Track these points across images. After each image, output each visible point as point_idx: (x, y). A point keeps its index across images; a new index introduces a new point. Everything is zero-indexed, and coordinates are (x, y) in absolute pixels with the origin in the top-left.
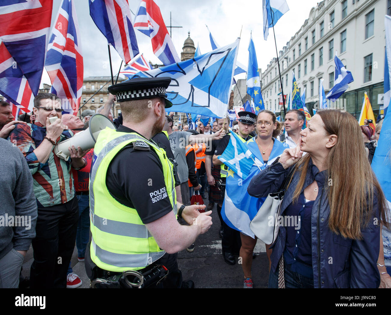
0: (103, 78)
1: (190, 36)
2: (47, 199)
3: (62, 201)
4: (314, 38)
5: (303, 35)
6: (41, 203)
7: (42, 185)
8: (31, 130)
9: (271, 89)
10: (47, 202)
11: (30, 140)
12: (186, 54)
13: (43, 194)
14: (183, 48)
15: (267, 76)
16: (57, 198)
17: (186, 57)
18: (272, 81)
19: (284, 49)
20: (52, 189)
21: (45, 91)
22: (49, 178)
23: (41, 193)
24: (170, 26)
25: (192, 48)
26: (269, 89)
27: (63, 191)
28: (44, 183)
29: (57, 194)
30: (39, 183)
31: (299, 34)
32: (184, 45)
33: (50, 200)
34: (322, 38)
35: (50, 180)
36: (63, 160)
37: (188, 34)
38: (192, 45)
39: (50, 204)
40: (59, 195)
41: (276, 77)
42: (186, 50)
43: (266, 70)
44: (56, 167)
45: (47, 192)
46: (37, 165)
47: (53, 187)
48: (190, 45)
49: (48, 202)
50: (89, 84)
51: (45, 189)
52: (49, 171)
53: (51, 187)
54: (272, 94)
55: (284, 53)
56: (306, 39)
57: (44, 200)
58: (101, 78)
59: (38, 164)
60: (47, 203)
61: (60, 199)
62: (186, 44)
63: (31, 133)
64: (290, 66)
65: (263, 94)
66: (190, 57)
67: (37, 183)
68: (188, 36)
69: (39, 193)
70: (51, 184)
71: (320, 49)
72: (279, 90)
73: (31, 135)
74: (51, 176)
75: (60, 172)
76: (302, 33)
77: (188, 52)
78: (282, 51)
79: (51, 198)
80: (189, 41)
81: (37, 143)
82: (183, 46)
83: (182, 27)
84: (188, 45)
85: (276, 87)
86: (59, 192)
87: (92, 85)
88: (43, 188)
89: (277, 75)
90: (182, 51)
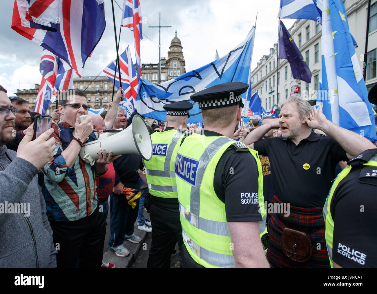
0: (91, 78)
1: (177, 36)
2: (73, 212)
3: (87, 213)
4: (308, 34)
5: (296, 31)
6: (66, 216)
7: (68, 194)
8: (59, 130)
9: (261, 88)
10: (72, 215)
11: (59, 141)
12: (173, 53)
13: (69, 205)
14: (170, 48)
15: (256, 74)
16: (83, 210)
17: (173, 56)
18: (263, 79)
19: (275, 47)
20: (79, 199)
21: (36, 91)
22: (76, 186)
23: (66, 203)
24: (159, 26)
25: (179, 47)
26: (259, 88)
27: (89, 201)
28: (71, 192)
29: (83, 205)
30: (65, 192)
31: (292, 30)
32: (171, 44)
33: (76, 213)
34: (317, 34)
35: (76, 189)
36: (89, 165)
37: (175, 34)
38: (179, 45)
39: (75, 218)
40: (85, 206)
41: (267, 75)
42: (173, 50)
43: (256, 69)
44: (82, 173)
45: (73, 203)
46: (65, 171)
47: (79, 197)
48: (177, 44)
49: (74, 216)
50: (78, 84)
51: (71, 199)
52: (76, 178)
53: (78, 197)
54: (262, 92)
55: (275, 50)
56: (300, 35)
57: (70, 212)
58: (90, 77)
59: (66, 168)
60: (72, 217)
61: (85, 211)
62: (173, 44)
63: (59, 133)
64: (282, 64)
65: (252, 93)
66: (177, 56)
67: (63, 192)
68: (175, 36)
69: (65, 204)
70: (77, 193)
71: (316, 46)
72: (270, 89)
73: (59, 135)
74: (78, 184)
75: (86, 179)
76: (294, 29)
77: (175, 51)
78: (273, 49)
79: (77, 210)
80: (176, 41)
81: (65, 145)
82: (170, 46)
83: (171, 27)
84: (175, 44)
85: (266, 86)
86: (85, 203)
87: (80, 85)
88: (69, 198)
89: (268, 73)
90: (169, 50)
